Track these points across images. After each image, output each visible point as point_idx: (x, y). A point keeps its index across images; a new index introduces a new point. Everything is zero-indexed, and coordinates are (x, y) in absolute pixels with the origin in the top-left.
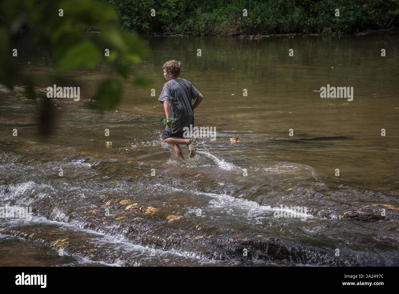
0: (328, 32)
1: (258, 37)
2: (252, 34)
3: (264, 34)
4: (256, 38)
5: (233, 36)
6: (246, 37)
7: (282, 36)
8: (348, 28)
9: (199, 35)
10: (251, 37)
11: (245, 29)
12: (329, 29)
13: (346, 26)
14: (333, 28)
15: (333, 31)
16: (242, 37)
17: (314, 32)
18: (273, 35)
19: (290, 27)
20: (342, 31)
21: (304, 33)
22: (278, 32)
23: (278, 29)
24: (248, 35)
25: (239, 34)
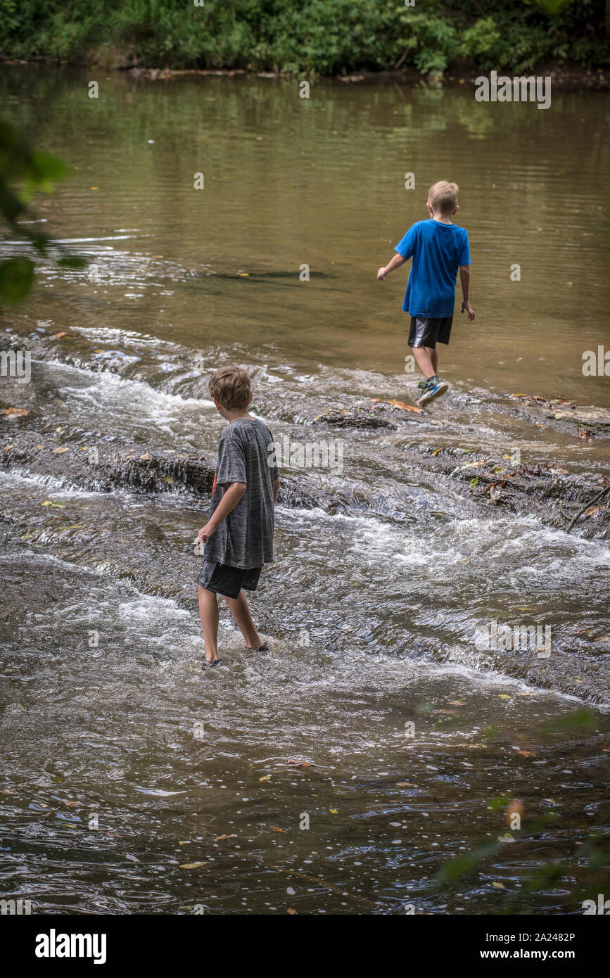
0: (291, 72)
1: (167, 74)
2: (155, 68)
3: (177, 68)
4: (162, 76)
5: (121, 69)
6: (144, 73)
7: (210, 75)
8: (328, 67)
9: (58, 64)
10: (154, 73)
11: (143, 58)
12: (294, 67)
13: (325, 63)
14: (301, 66)
15: (302, 69)
16: (137, 72)
17: (268, 70)
18: (193, 71)
19: (224, 59)
20: (317, 71)
21: (250, 71)
22: (203, 67)
23: (202, 62)
24: (148, 68)
25: (131, 67)
